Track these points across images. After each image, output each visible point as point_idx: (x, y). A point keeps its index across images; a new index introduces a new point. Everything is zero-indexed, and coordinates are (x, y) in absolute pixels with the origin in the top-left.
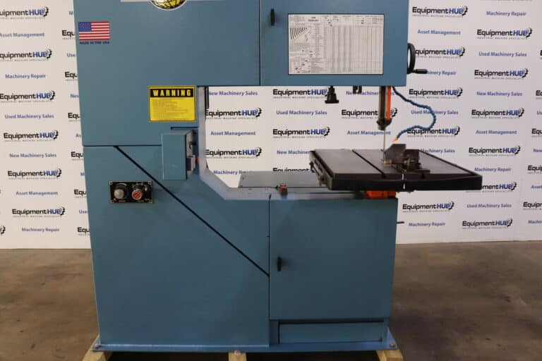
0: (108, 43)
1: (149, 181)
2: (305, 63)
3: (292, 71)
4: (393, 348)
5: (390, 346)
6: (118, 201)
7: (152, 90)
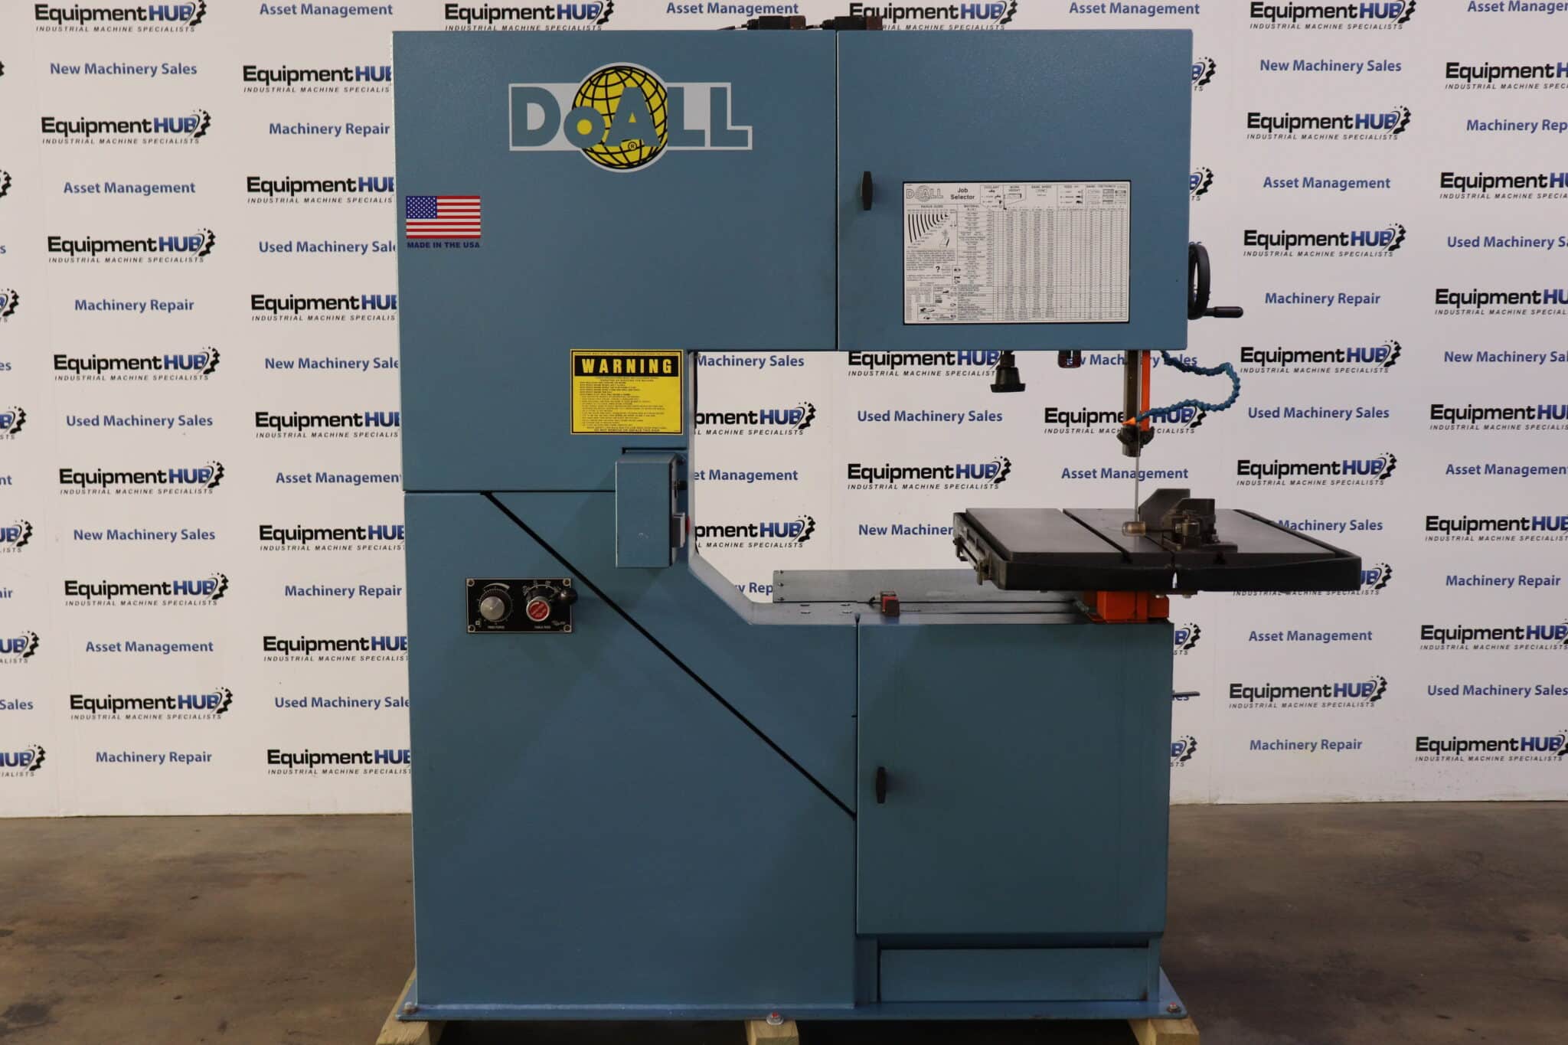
0: (477, 245)
1: (566, 577)
2: (944, 297)
3: (913, 317)
4: (1175, 1014)
5: (1168, 1009)
6: (486, 626)
7: (579, 360)
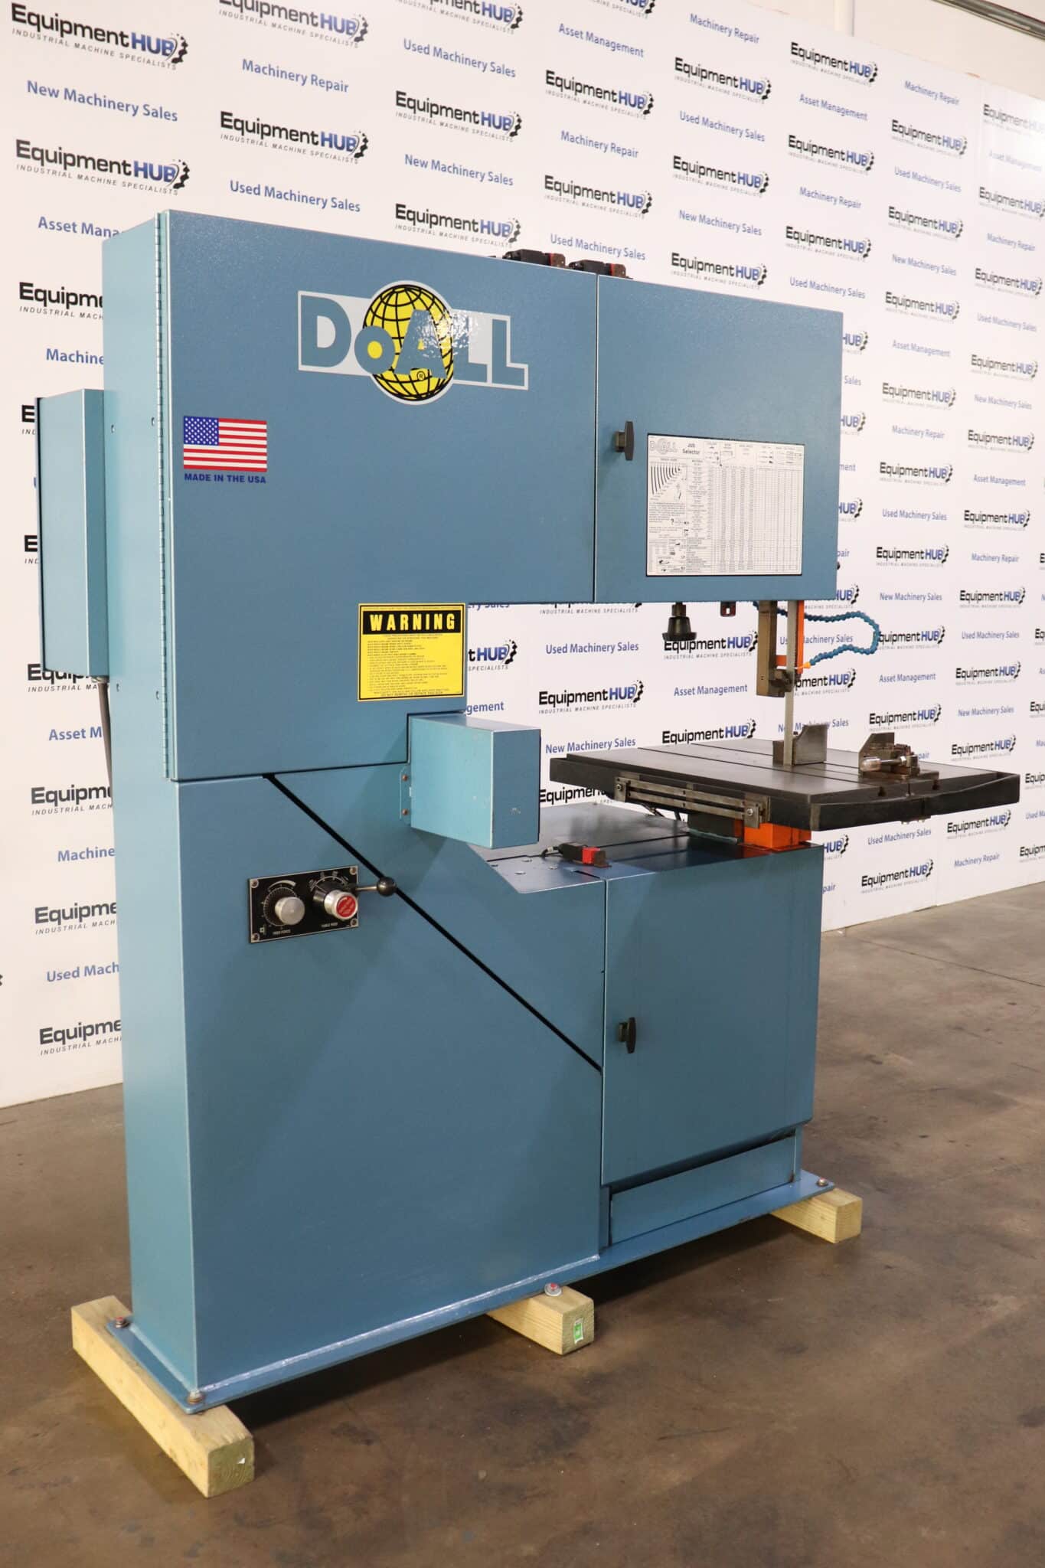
0: (263, 480)
2: (677, 549)
3: (654, 569)
5: (817, 1184)
6: (287, 930)
7: (367, 615)
